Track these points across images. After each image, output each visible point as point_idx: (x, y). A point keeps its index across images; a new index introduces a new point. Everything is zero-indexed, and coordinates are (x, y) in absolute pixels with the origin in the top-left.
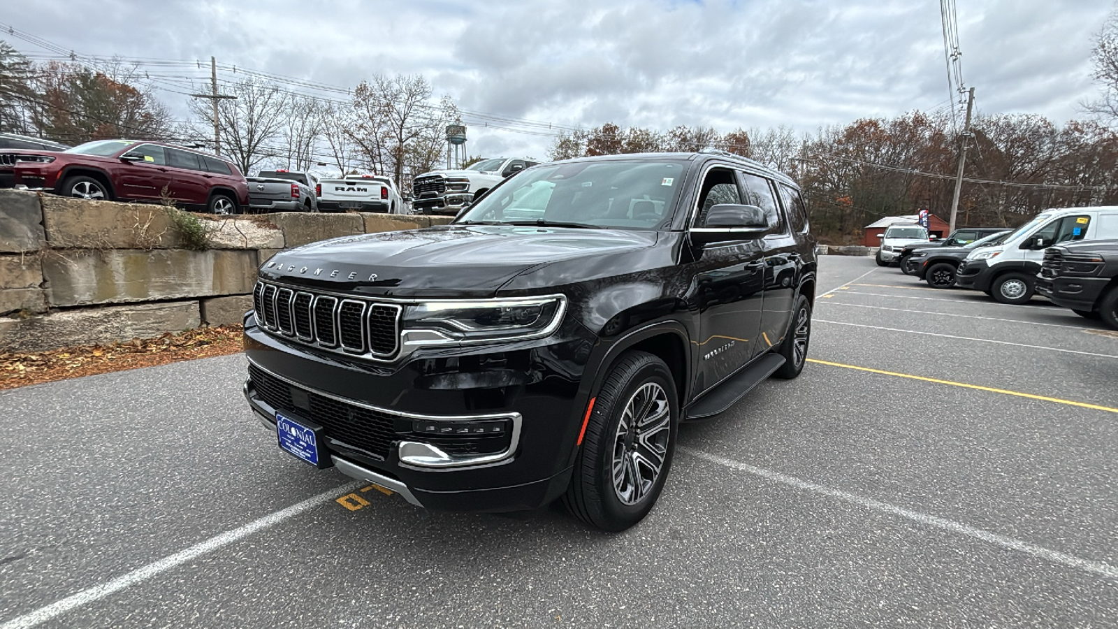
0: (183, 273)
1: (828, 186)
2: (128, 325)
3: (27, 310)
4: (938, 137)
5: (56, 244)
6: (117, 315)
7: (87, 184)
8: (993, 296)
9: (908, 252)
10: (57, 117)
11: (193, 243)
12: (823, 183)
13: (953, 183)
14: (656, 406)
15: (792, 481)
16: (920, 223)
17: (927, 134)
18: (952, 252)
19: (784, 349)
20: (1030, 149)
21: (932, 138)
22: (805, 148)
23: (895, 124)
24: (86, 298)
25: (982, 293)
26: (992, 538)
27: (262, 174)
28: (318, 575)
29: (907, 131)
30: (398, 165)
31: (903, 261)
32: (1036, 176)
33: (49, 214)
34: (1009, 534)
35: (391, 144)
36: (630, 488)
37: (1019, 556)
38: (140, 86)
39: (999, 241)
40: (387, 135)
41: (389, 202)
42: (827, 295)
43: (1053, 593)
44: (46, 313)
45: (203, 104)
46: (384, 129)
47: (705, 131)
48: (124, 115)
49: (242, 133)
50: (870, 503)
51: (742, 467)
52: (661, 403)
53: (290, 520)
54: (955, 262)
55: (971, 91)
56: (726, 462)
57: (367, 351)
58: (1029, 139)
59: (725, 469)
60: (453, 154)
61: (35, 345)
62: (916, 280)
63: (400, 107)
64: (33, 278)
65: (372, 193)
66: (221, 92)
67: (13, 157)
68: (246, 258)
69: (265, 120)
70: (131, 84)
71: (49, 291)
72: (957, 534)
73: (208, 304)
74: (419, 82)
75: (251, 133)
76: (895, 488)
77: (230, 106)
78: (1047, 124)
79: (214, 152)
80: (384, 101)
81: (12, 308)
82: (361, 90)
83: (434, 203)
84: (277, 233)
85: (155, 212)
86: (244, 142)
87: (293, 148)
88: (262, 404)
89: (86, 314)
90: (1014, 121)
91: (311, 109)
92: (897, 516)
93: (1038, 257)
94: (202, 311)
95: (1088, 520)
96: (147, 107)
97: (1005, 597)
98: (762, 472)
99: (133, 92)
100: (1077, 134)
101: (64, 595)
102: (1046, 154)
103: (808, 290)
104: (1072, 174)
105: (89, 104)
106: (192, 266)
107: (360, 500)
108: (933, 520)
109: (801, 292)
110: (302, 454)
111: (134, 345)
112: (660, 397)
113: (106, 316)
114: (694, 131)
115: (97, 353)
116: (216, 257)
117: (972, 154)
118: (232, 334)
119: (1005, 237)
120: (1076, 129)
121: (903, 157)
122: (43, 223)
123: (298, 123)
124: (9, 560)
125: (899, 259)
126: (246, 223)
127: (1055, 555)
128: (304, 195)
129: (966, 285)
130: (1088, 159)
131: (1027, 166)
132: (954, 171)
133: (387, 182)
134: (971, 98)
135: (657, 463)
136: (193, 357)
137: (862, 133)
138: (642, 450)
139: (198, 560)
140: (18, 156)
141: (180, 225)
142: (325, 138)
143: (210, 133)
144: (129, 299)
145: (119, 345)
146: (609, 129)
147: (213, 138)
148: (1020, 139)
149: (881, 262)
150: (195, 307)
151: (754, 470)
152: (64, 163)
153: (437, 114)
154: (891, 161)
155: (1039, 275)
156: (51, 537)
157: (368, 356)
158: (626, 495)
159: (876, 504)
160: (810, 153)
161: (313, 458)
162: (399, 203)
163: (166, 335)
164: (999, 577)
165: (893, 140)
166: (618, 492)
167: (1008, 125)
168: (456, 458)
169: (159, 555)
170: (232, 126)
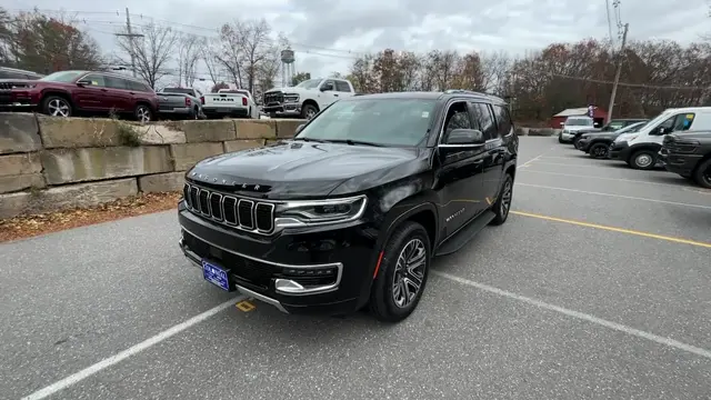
0: (126, 161)
1: (530, 89)
2: (96, 194)
3: (35, 188)
4: (604, 55)
5: (48, 146)
6: (87, 188)
7: (58, 101)
8: (631, 165)
9: (579, 135)
10: (27, 49)
11: (130, 142)
12: (528, 87)
13: (612, 86)
14: (418, 251)
15: (496, 291)
16: (588, 114)
17: (597, 53)
18: (607, 135)
19: (495, 208)
20: (664, 62)
21: (600, 56)
22: (516, 64)
23: (576, 47)
24: (68, 178)
25: (624, 162)
26: (608, 324)
27: (166, 90)
28: (231, 350)
29: (584, 51)
30: (251, 79)
31: (576, 141)
32: (667, 80)
33: (43, 127)
34: (617, 321)
35: (246, 64)
36: (403, 299)
37: (621, 334)
38: (79, 27)
39: (637, 129)
40: (243, 59)
41: (248, 107)
42: (526, 165)
43: (637, 355)
44: (46, 188)
45: (122, 40)
46: (241, 54)
47: (452, 52)
48: (70, 47)
49: (149, 58)
50: (540, 304)
51: (467, 282)
52: (421, 250)
53: (212, 318)
54: (608, 142)
55: (626, 26)
56: (458, 279)
57: (255, 228)
58: (664, 56)
59: (458, 283)
60: (286, 71)
61: (41, 208)
62: (583, 153)
63: (251, 40)
64: (36, 167)
65: (237, 102)
66: (133, 31)
67: (10, 85)
68: (163, 150)
69: (164, 50)
70: (73, 26)
71: (46, 175)
72: (587, 321)
73: (142, 179)
74: (264, 22)
75: (155, 58)
76: (555, 294)
77: (140, 40)
78: (676, 46)
79: (132, 72)
80: (240, 36)
81: (26, 186)
82: (226, 28)
83: (277, 109)
84: (181, 134)
85: (106, 123)
86: (151, 65)
87: (183, 68)
88: (191, 253)
89: (70, 188)
90: (654, 43)
91: (192, 41)
92: (555, 311)
93: (660, 140)
94: (138, 184)
95: (663, 312)
96: (85, 41)
97: (609, 357)
98: (478, 285)
99: (75, 31)
100: (695, 52)
101: (95, 362)
102: (674, 66)
103: (512, 171)
104: (690, 79)
105: (46, 40)
106: (131, 157)
107: (249, 305)
108: (574, 313)
109: (507, 172)
110: (219, 284)
111: (100, 207)
112: (420, 246)
113: (81, 189)
114: (443, 54)
115: (79, 212)
116: (145, 151)
117: (625, 68)
118: (158, 198)
119: (641, 126)
120: (695, 48)
121: (580, 69)
122: (39, 133)
123: (185, 50)
124: (59, 343)
125: (573, 139)
126: (162, 127)
127: (642, 334)
128: (193, 104)
129: (614, 157)
130: (701, 69)
131: (662, 74)
132: (613, 78)
133: (245, 93)
134: (626, 30)
135: (418, 282)
136: (137, 214)
137: (554, 53)
138: (409, 276)
139: (165, 342)
140: (13, 84)
141: (122, 131)
142: (203, 61)
143: (128, 59)
144: (94, 178)
145: (90, 207)
146: (388, 53)
147: (130, 62)
148: (657, 56)
149: (562, 141)
150: (134, 181)
151: (474, 284)
152: (42, 88)
153: (275, 44)
154: (572, 72)
155: (660, 153)
156: (80, 329)
157: (256, 231)
158: (400, 302)
159: (544, 305)
160: (520, 67)
161: (225, 286)
162: (254, 107)
163: (118, 199)
164: (609, 346)
165: (574, 57)
166: (397, 301)
167: (651, 46)
168: (308, 288)
169: (141, 340)
170: (142, 54)
